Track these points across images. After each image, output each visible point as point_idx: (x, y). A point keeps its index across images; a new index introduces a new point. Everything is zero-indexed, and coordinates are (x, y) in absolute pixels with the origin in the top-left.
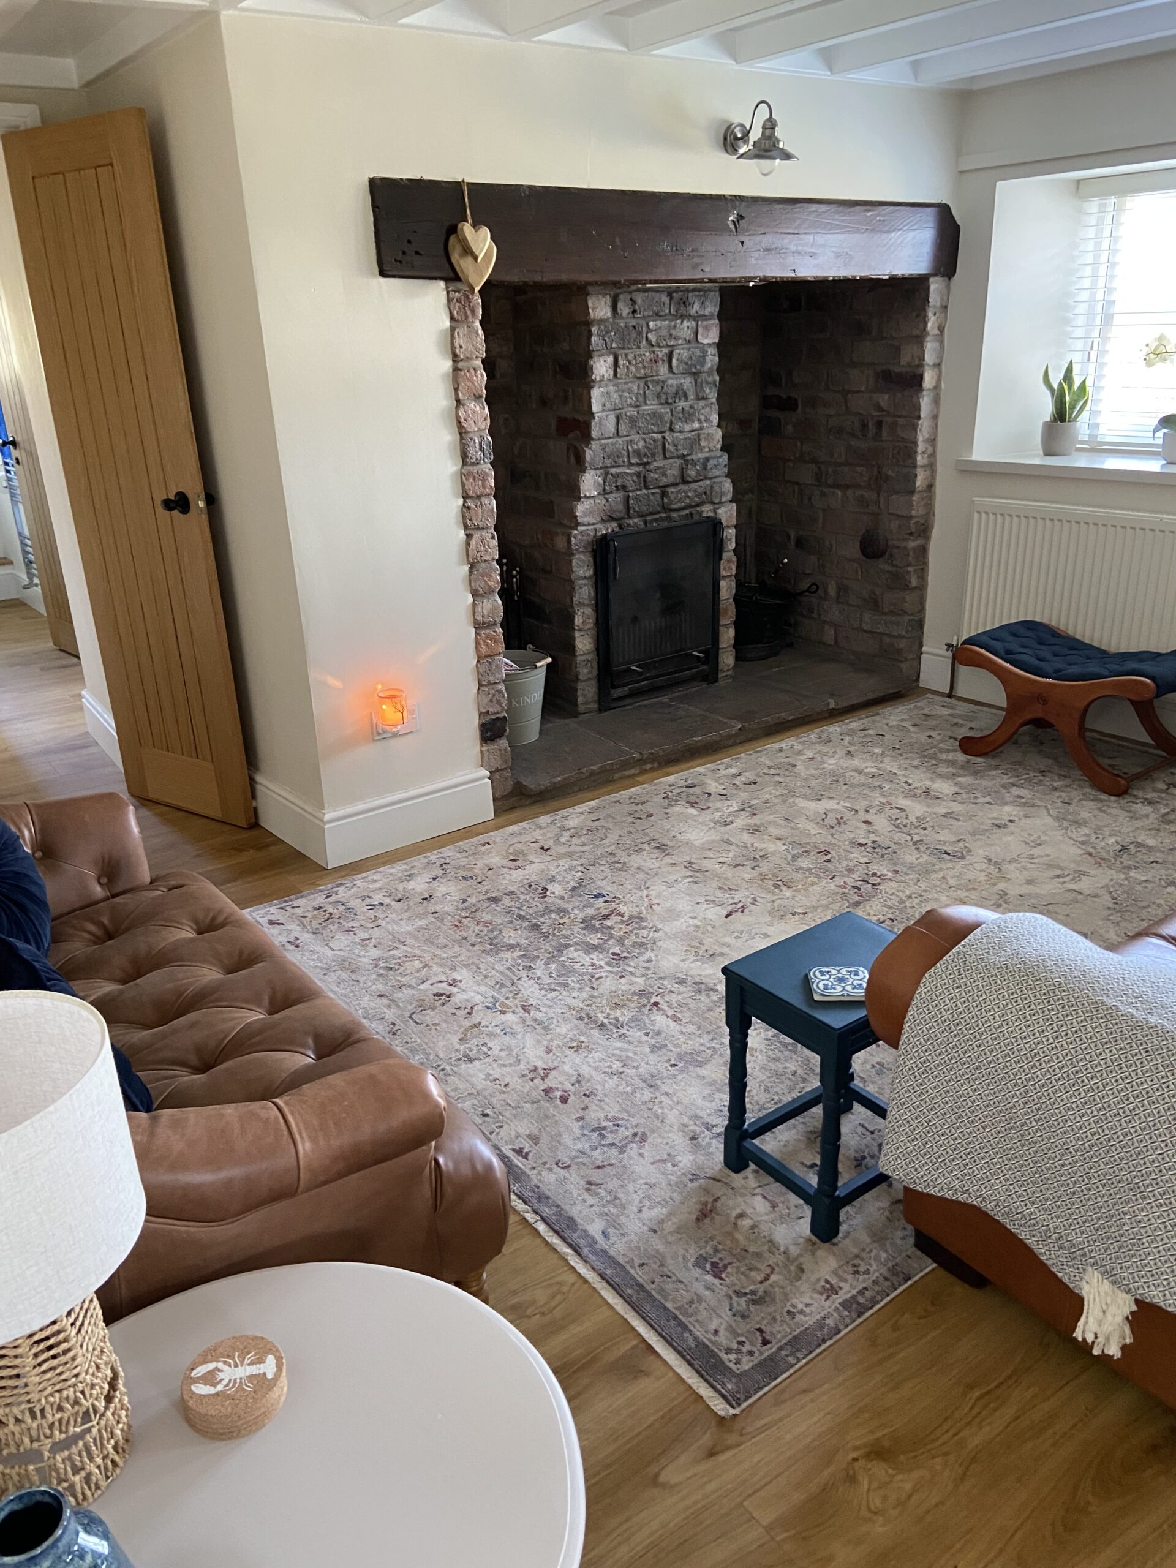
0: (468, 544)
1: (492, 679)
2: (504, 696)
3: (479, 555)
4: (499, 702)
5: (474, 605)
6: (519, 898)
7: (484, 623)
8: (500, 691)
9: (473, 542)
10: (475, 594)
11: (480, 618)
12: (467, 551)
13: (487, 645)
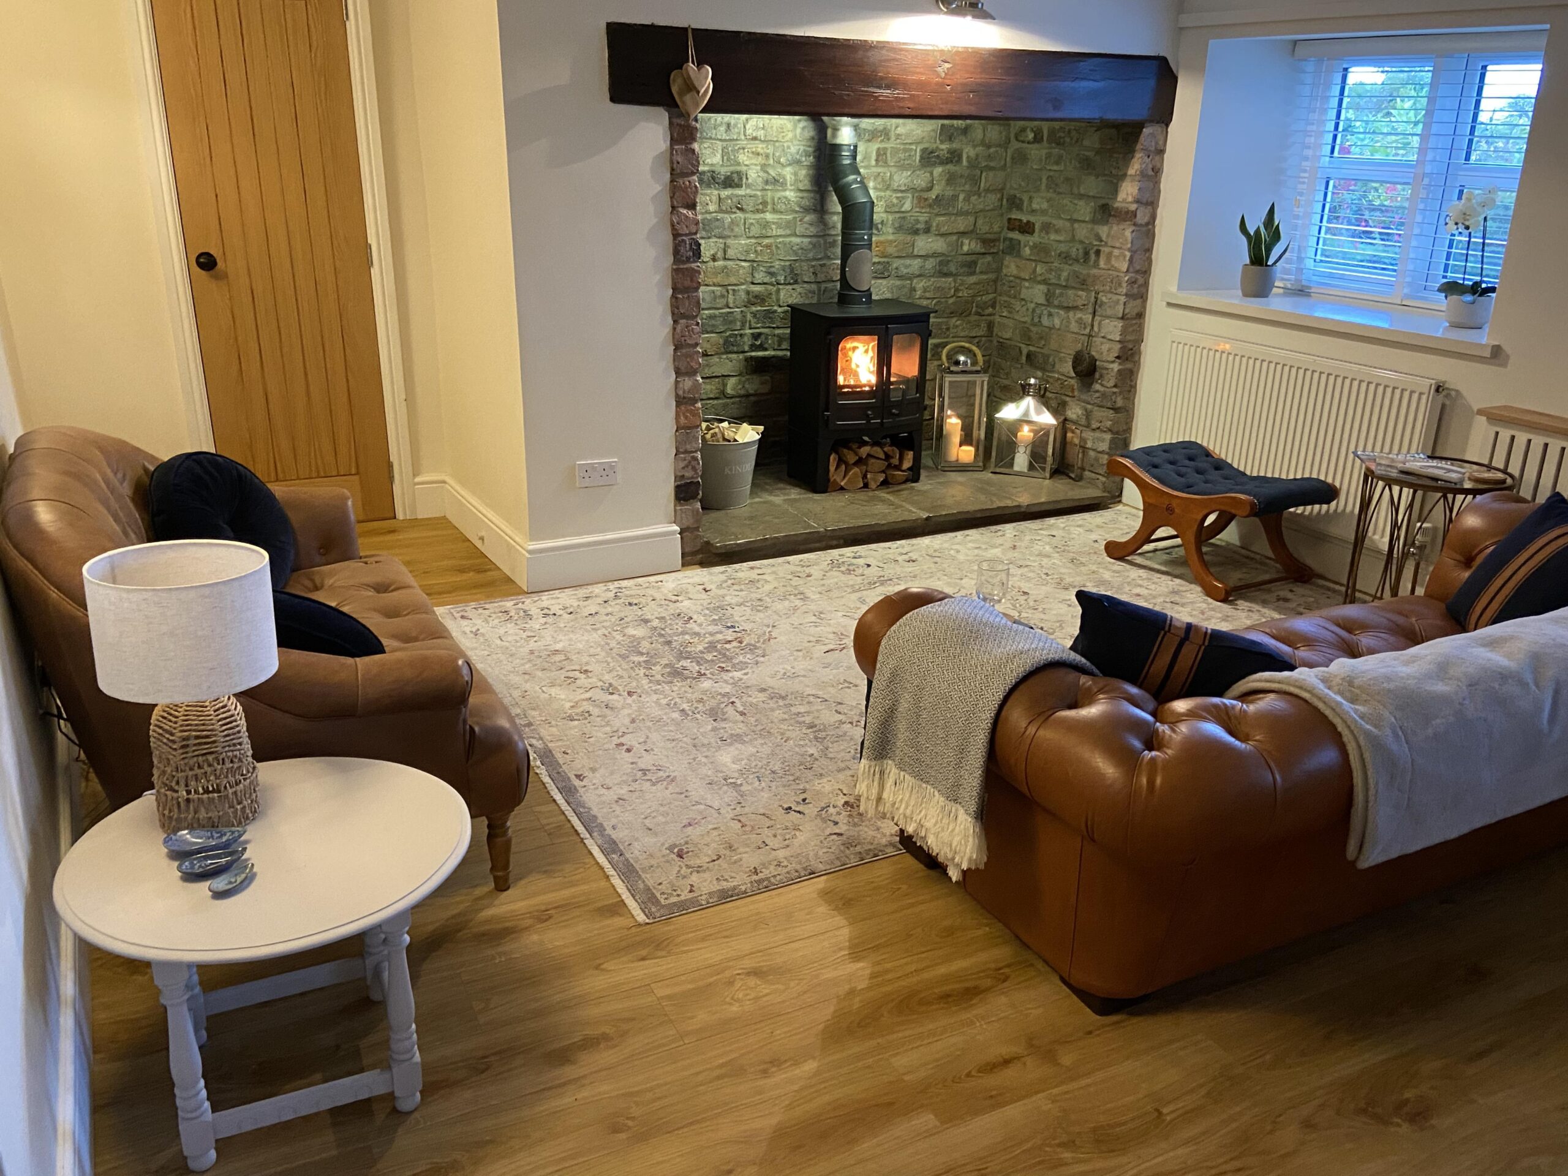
0: (674, 329)
1: (688, 447)
2: (699, 464)
3: (683, 339)
4: (694, 469)
5: (677, 382)
6: (666, 622)
7: (684, 398)
8: (695, 459)
9: (679, 328)
10: (678, 372)
11: (681, 393)
12: (673, 334)
13: (686, 417)
